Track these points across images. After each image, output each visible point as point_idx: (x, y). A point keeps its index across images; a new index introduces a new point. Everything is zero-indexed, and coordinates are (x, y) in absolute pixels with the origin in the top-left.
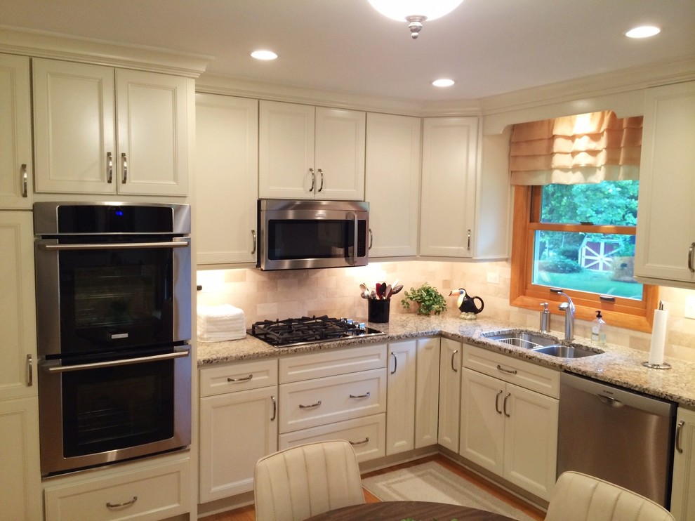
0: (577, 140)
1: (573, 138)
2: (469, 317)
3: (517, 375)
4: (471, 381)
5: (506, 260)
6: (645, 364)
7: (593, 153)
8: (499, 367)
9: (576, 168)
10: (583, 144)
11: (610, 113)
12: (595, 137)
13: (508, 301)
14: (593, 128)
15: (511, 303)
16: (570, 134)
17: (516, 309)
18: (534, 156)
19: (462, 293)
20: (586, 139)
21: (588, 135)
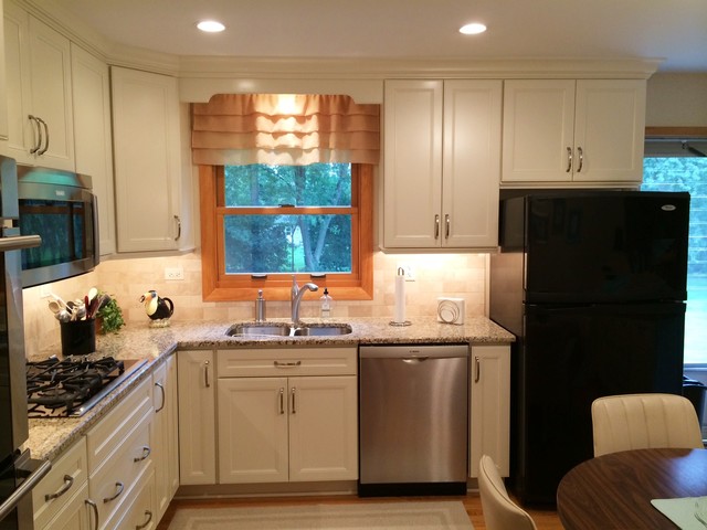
0: (282, 121)
1: (275, 118)
2: (166, 324)
3: (302, 366)
4: (232, 391)
5: (194, 251)
6: (392, 324)
7: (300, 135)
8: (276, 363)
9: (281, 149)
10: (289, 125)
11: (318, 97)
12: (301, 119)
13: (201, 296)
14: (298, 111)
15: (205, 298)
16: (271, 114)
17: (213, 304)
18: (226, 133)
19: (154, 296)
20: (292, 120)
21: (294, 116)
